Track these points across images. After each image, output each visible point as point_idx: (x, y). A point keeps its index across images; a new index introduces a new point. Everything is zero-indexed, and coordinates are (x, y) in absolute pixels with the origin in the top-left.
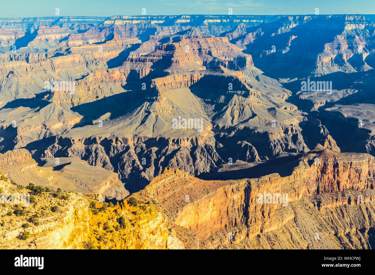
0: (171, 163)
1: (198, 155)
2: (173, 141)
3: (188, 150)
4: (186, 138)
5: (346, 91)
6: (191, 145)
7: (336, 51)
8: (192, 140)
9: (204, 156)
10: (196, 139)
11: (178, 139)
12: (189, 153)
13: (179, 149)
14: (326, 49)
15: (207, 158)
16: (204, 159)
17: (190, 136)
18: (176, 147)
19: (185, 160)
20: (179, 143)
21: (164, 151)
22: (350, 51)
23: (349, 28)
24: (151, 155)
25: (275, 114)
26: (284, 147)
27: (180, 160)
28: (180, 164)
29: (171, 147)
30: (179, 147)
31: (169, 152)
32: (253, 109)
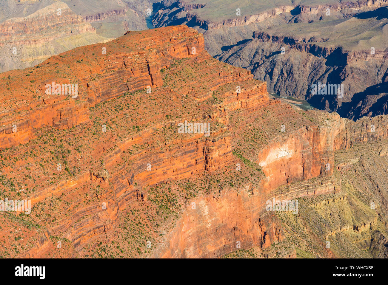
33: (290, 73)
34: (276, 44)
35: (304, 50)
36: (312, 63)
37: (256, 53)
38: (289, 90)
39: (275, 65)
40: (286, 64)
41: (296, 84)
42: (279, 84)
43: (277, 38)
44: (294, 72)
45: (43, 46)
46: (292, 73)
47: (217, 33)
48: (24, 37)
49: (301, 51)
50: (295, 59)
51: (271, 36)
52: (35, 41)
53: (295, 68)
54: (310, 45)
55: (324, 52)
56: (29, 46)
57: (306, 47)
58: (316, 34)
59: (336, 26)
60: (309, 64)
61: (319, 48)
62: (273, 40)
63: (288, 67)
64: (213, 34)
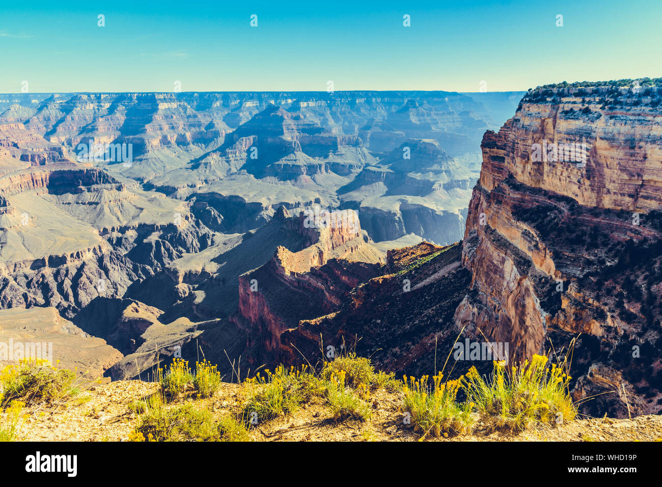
0: (83, 283)
1: (109, 266)
2: (72, 255)
3: (94, 262)
4: (86, 249)
5: (198, 172)
6: (94, 256)
7: (159, 132)
8: (94, 249)
9: (115, 264)
10: (99, 246)
11: (78, 253)
12: (97, 267)
13: (84, 264)
14: (148, 130)
15: (120, 266)
16: (116, 268)
17: (90, 246)
18: (78, 263)
19: (96, 274)
20: (81, 256)
21: (63, 272)
22: (172, 131)
23: (162, 106)
24: (46, 281)
25: (160, 204)
26: (195, 234)
27: (91, 275)
28: (94, 280)
29: (72, 265)
30: (81, 262)
31: (73, 272)
32: (132, 203)
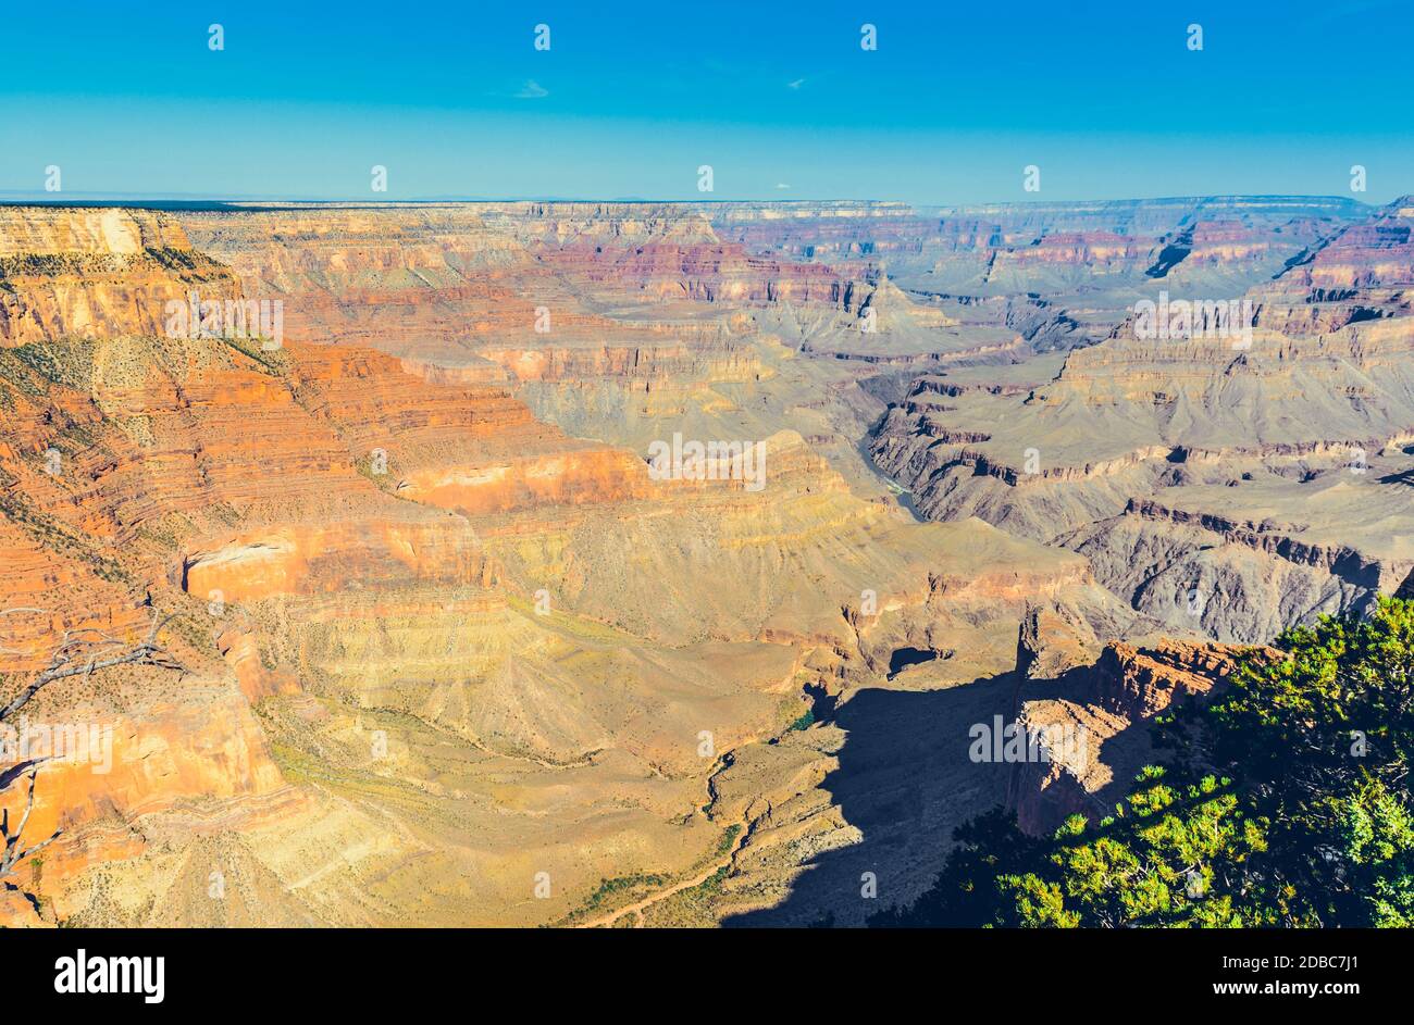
33: (1237, 592)
34: (1182, 527)
35: (1260, 547)
36: (1283, 575)
37: (1141, 542)
38: (1239, 628)
39: (1199, 572)
40: (1225, 573)
41: (1255, 619)
42: (1211, 615)
43: (1185, 515)
44: (1247, 592)
45: (759, 516)
46: (1242, 594)
47: (1036, 494)
48: (725, 497)
49: (1254, 548)
50: (1246, 564)
51: (1171, 510)
52: (746, 506)
53: (1247, 585)
54: (1276, 539)
55: (1312, 555)
56: (733, 515)
57: (1265, 540)
58: (1272, 514)
59: (1310, 498)
60: (1276, 577)
61: (1299, 545)
62: (1174, 519)
63: (1228, 579)
64: (1026, 494)
